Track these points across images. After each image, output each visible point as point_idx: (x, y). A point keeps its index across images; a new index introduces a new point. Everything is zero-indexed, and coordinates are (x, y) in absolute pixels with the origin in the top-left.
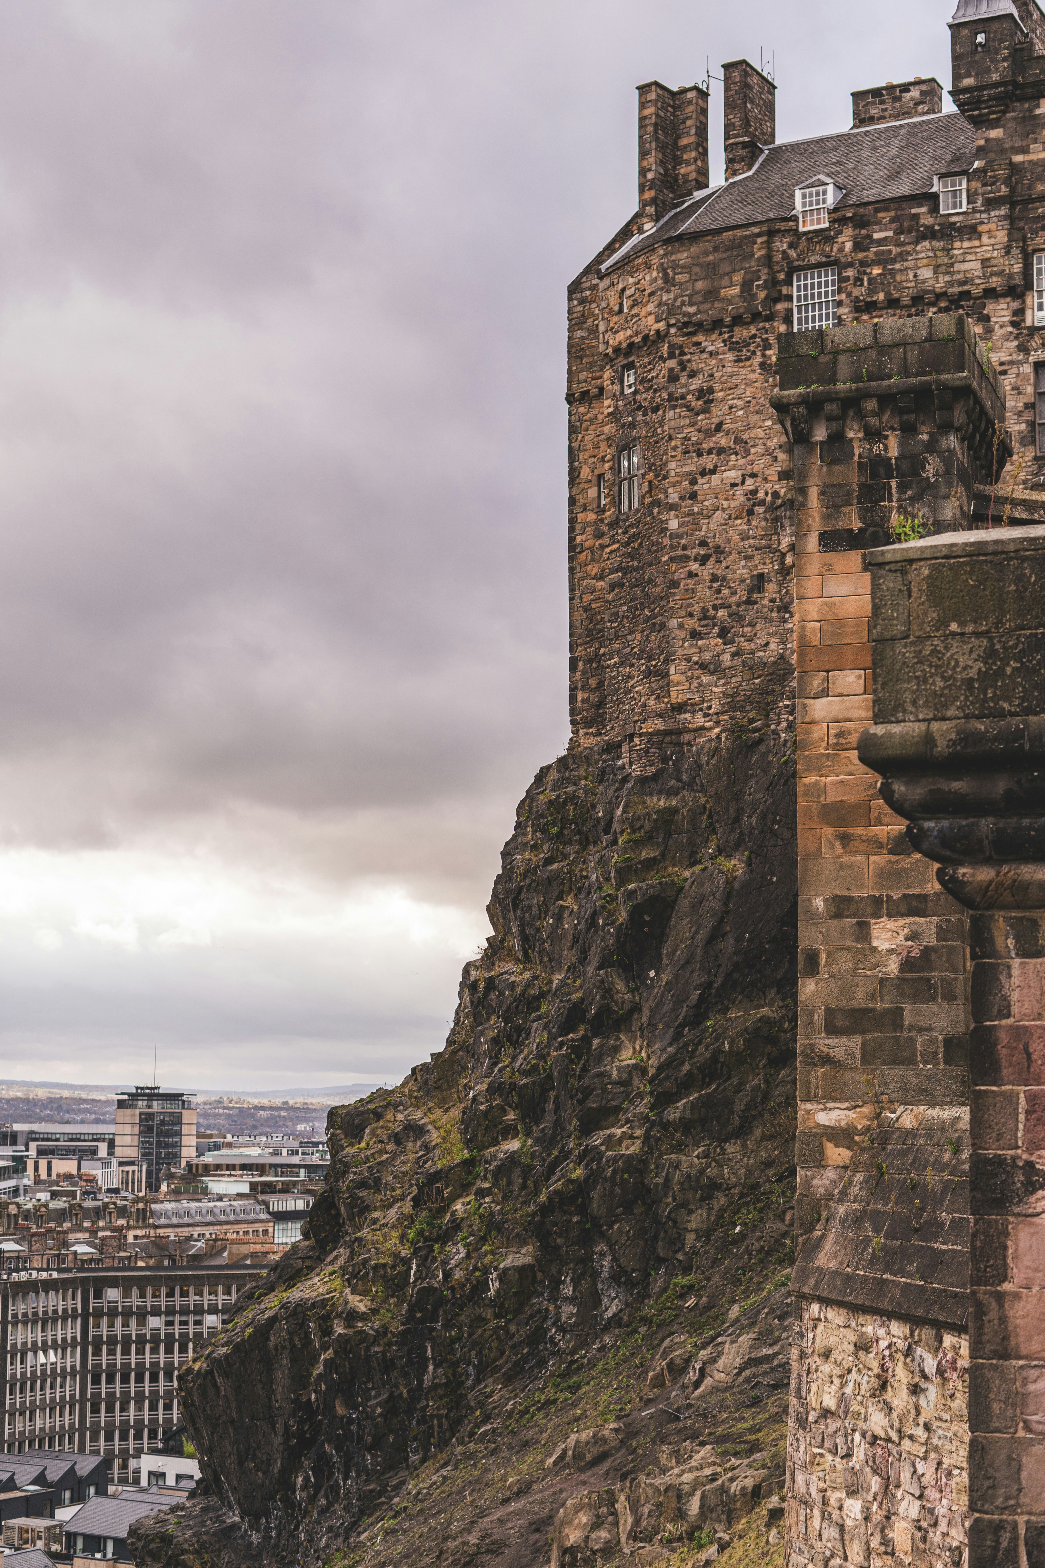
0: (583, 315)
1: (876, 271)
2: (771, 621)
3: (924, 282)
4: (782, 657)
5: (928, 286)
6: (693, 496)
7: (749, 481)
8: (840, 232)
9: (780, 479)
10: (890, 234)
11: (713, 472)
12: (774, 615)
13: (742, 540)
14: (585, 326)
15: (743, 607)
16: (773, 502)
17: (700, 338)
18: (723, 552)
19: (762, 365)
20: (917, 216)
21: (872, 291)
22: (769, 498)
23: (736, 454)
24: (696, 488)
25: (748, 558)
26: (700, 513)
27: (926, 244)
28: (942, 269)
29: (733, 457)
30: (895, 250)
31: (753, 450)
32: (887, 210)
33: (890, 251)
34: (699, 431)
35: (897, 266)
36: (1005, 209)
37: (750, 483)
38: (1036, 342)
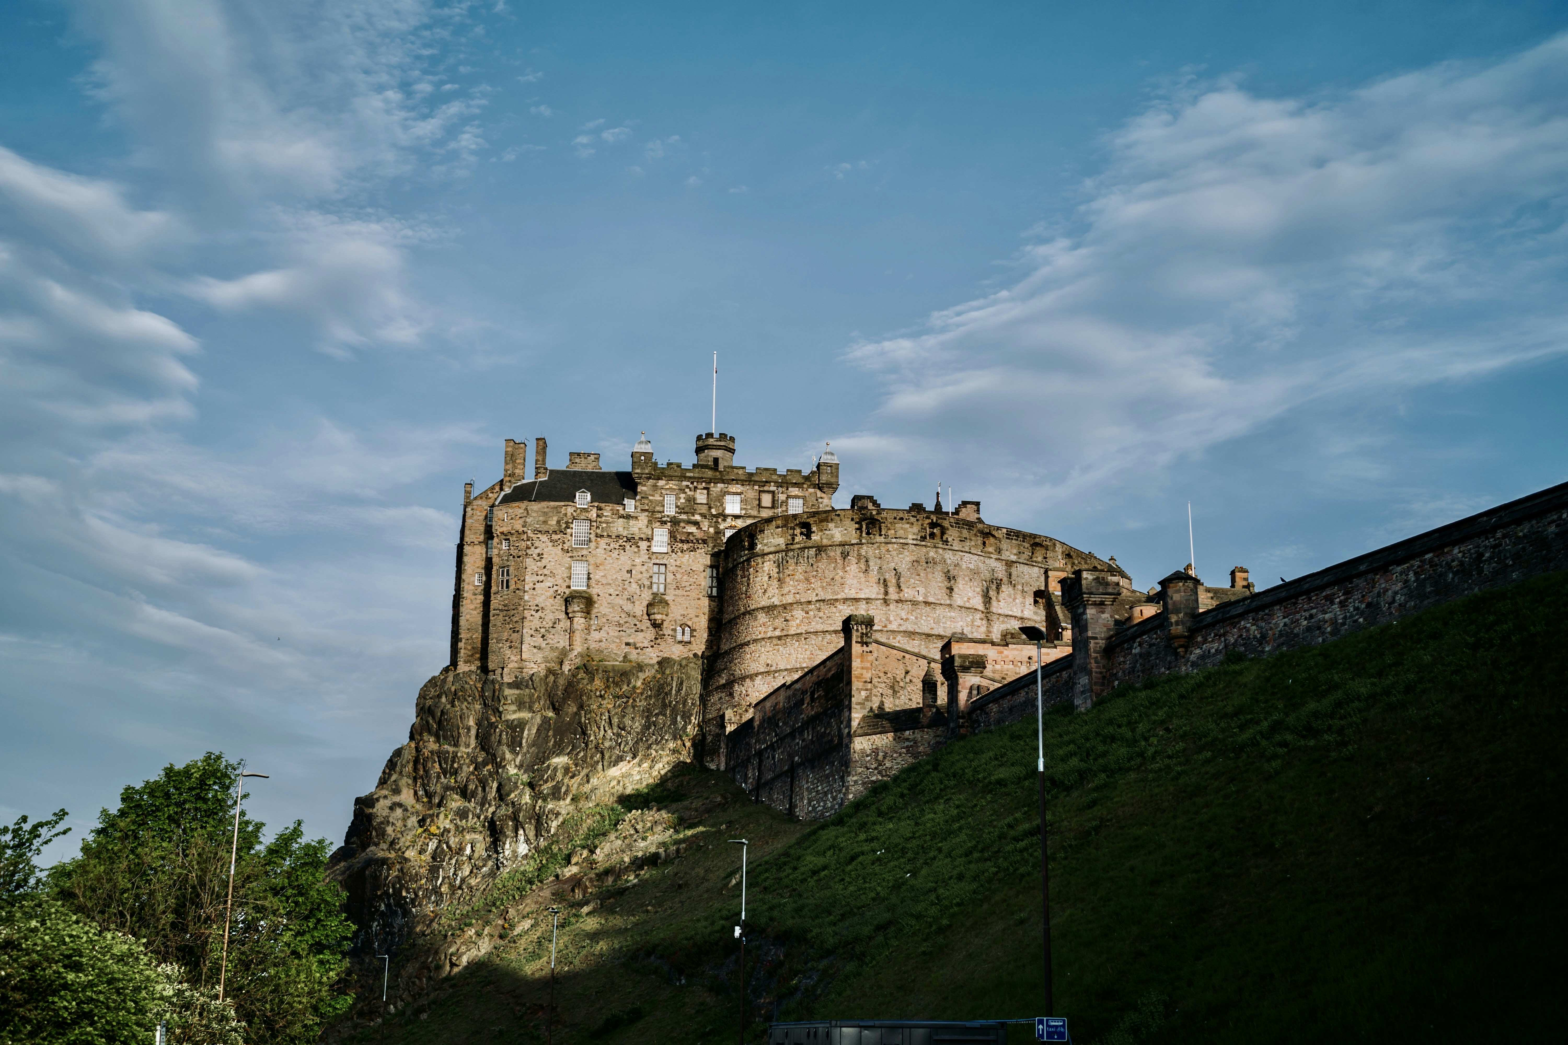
1: (604, 525)
2: (560, 634)
3: (620, 532)
6: (534, 589)
8: (592, 510)
9: (567, 588)
10: (609, 514)
11: (542, 582)
13: (551, 606)
15: (551, 629)
16: (564, 595)
17: (539, 536)
18: (544, 609)
20: (618, 510)
21: (603, 532)
24: (535, 587)
25: (553, 612)
26: (536, 595)
27: (621, 519)
28: (626, 529)
29: (550, 578)
30: (611, 520)
32: (609, 506)
33: (609, 520)
34: (537, 567)
35: (611, 525)
36: (646, 513)
37: (555, 588)
38: (654, 557)
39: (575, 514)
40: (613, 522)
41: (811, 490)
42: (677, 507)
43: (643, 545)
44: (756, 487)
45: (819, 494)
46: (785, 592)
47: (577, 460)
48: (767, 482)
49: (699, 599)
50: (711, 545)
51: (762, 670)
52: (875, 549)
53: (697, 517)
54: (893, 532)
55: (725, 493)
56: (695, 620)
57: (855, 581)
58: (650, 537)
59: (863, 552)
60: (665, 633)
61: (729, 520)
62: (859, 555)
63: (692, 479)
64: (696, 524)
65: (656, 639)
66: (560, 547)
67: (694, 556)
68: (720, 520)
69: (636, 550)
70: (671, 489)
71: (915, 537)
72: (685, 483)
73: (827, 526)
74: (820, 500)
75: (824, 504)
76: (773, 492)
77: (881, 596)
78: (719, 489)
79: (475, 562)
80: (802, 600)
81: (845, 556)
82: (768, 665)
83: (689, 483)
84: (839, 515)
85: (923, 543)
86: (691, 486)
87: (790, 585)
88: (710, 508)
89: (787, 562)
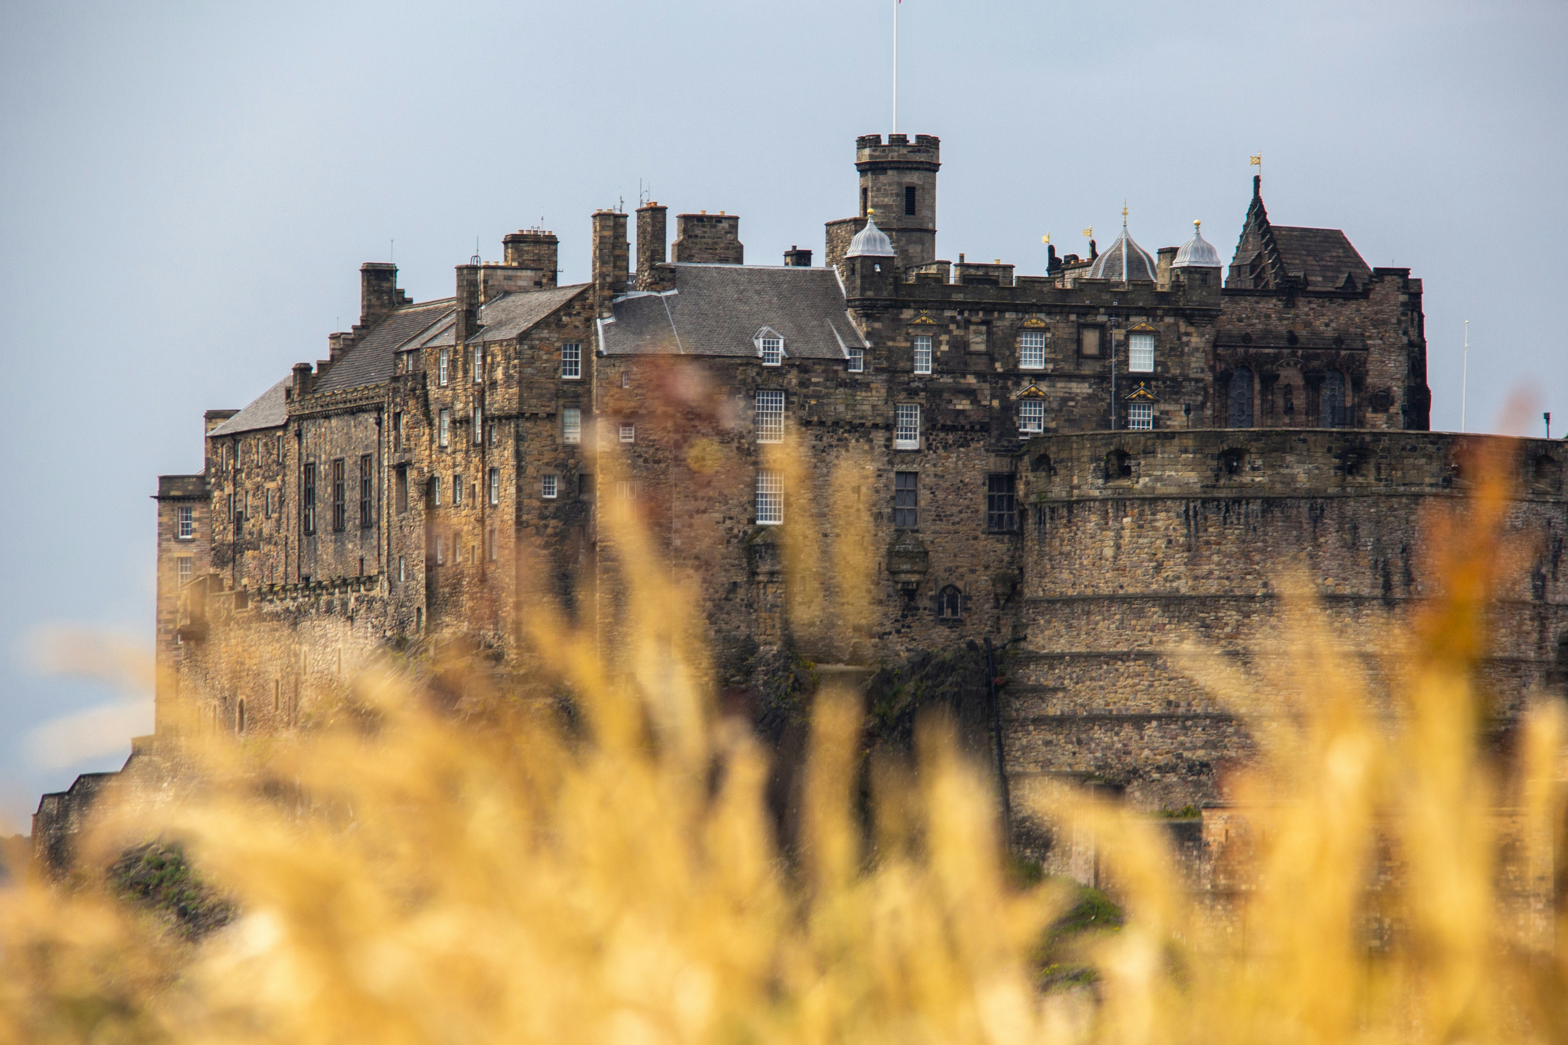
0: (533, 358)
1: (813, 402)
2: (741, 612)
3: (840, 413)
4: (749, 636)
5: (842, 416)
6: (691, 526)
7: (728, 522)
8: (789, 372)
9: (748, 523)
10: (821, 380)
11: (704, 512)
12: (743, 609)
13: (723, 559)
14: (533, 366)
15: (723, 602)
16: (743, 538)
17: (696, 423)
18: (710, 565)
19: (738, 448)
20: (836, 372)
21: (811, 414)
22: (741, 534)
23: (720, 502)
24: (693, 521)
25: (727, 571)
26: (695, 537)
27: (842, 389)
28: (850, 407)
29: (718, 504)
30: (824, 391)
31: (730, 502)
32: (820, 364)
33: (821, 391)
34: (696, 484)
35: (825, 401)
36: (884, 377)
37: (728, 523)
38: (897, 460)
39: (759, 380)
40: (828, 396)
41: (1169, 320)
42: (935, 359)
43: (879, 437)
44: (1073, 317)
45: (1183, 327)
46: (1199, 573)
47: (698, 232)
48: (1093, 307)
49: (976, 538)
50: (995, 433)
51: (1156, 710)
52: (1370, 507)
53: (971, 380)
54: (1400, 473)
55: (1019, 330)
56: (970, 577)
57: (1335, 564)
58: (891, 422)
59: (1349, 511)
60: (921, 605)
61: (1026, 383)
62: (1342, 517)
63: (961, 307)
64: (970, 393)
65: (904, 616)
66: (735, 444)
67: (967, 455)
68: (1010, 383)
69: (866, 447)
70: (923, 325)
71: (1433, 481)
72: (948, 313)
73: (1283, 459)
74: (1185, 339)
75: (1193, 345)
76: (1101, 327)
77: (1378, 592)
78: (1007, 323)
79: (541, 454)
80: (1238, 592)
81: (1316, 519)
82: (1169, 703)
83: (955, 313)
84: (1305, 441)
85: (1447, 491)
86: (959, 318)
87: (1212, 563)
88: (993, 360)
89: (1206, 519)
